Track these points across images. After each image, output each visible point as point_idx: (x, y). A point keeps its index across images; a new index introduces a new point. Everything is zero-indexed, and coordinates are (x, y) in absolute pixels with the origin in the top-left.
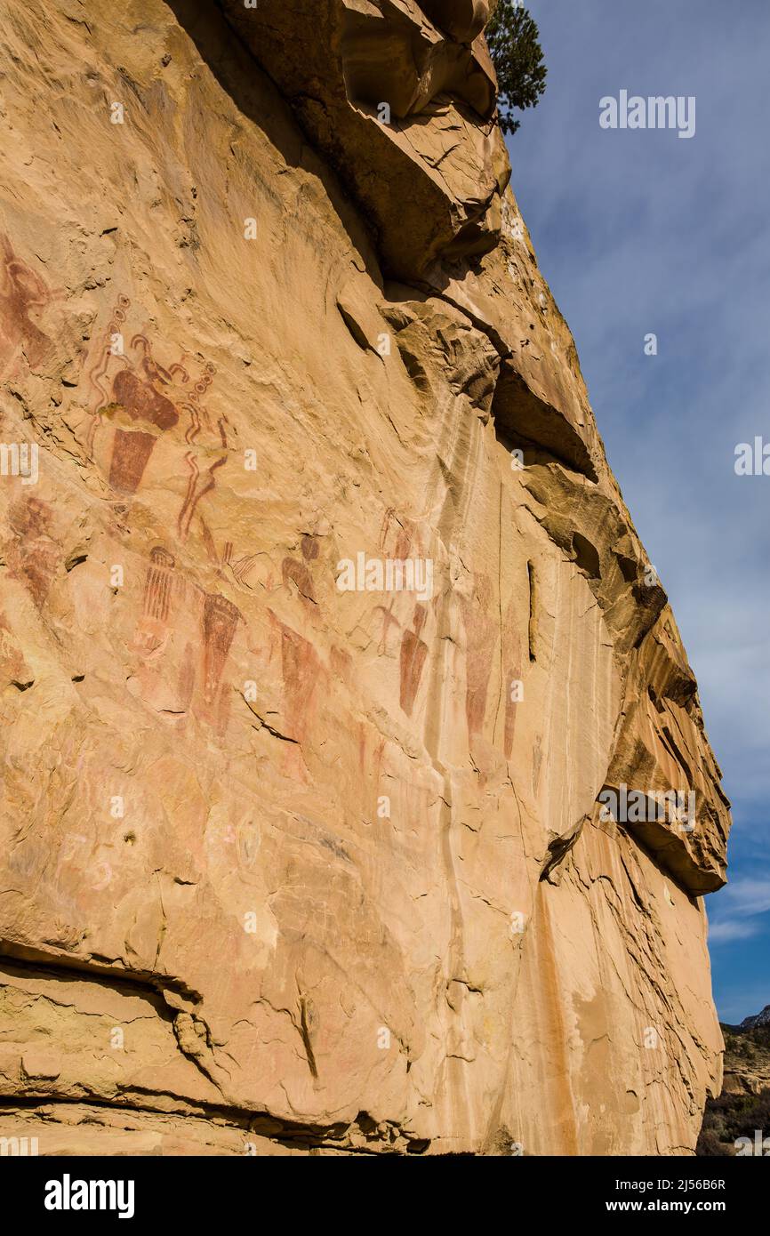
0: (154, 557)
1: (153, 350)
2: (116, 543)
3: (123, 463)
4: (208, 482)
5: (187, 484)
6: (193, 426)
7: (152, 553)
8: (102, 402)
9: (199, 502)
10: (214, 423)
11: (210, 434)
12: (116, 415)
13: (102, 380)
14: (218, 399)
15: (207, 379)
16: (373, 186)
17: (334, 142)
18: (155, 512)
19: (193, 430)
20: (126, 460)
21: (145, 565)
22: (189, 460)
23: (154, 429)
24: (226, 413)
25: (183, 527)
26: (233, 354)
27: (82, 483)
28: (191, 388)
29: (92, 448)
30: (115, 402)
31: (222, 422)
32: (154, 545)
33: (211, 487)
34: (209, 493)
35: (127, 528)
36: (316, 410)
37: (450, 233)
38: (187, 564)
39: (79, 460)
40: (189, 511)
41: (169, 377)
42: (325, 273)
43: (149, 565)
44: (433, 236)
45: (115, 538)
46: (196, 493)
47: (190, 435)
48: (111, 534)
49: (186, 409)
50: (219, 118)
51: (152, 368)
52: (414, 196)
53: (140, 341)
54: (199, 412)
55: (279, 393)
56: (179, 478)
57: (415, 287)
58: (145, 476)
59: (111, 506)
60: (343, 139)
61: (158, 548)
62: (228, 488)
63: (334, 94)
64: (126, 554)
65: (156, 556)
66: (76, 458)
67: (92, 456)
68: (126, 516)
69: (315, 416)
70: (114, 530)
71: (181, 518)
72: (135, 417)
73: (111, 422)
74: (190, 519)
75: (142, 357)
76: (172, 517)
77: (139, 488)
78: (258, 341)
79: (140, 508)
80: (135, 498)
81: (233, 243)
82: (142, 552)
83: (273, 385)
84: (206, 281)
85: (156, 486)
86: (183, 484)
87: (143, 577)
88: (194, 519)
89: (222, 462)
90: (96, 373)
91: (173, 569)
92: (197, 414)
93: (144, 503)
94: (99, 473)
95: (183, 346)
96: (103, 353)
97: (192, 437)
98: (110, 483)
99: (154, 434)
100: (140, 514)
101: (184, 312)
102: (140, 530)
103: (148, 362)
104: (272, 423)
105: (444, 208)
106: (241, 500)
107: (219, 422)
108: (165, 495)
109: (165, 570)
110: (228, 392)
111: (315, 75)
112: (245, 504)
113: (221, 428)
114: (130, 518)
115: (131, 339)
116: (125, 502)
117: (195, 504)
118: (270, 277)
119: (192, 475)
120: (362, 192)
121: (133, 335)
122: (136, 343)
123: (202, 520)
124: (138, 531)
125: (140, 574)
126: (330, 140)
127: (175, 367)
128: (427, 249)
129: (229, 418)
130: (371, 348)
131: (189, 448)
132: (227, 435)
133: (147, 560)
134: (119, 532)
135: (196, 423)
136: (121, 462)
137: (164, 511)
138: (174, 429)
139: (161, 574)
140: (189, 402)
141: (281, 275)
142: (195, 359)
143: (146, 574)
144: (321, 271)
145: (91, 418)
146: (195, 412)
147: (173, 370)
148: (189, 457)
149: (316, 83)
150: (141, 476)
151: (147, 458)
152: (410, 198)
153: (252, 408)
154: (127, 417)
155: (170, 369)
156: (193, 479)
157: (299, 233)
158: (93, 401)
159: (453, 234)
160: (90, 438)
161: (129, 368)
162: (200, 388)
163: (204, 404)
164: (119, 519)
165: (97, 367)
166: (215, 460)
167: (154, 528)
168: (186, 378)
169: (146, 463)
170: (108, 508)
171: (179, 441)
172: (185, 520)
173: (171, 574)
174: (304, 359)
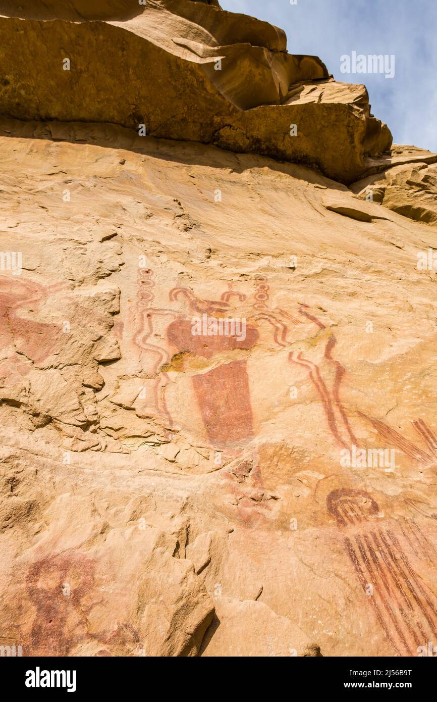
0: (338, 515)
1: (196, 293)
2: (264, 534)
3: (218, 407)
4: (334, 369)
5: (312, 385)
6: (277, 329)
7: (332, 510)
8: (160, 360)
9: (341, 397)
10: (296, 315)
11: (299, 326)
12: (186, 364)
13: (152, 340)
14: (285, 295)
15: (263, 287)
16: (292, 142)
17: (251, 140)
18: (297, 443)
19: (280, 333)
20: (221, 403)
21: (334, 540)
22: (297, 360)
23: (237, 354)
24: (301, 301)
25: (346, 438)
26: (275, 267)
27: (171, 468)
28: (253, 301)
29: (168, 413)
30: (177, 352)
31: (304, 310)
32: (323, 495)
33: (340, 372)
34: (345, 379)
35: (269, 494)
36: (374, 268)
37: (361, 124)
38: (393, 490)
39: (154, 439)
40: (337, 414)
41: (226, 305)
42: (303, 199)
43: (341, 536)
44: (352, 136)
45: (257, 525)
46: (330, 388)
47: (279, 339)
48: (247, 522)
49: (259, 319)
50: (173, 168)
51: (204, 307)
52: (320, 124)
53: (179, 292)
54: (274, 315)
55: (335, 272)
56: (298, 385)
57: (367, 176)
58: (254, 404)
59: (227, 475)
60: (255, 133)
61: (334, 495)
62: (361, 362)
63: (230, 114)
64: (291, 543)
65: (340, 510)
66: (150, 439)
67: (171, 423)
68: (258, 476)
69: (379, 272)
70: (249, 510)
71: (333, 428)
72: (209, 356)
73: (181, 374)
74: (346, 422)
75: (188, 303)
76: (323, 435)
77: (255, 425)
78: (289, 252)
79: (271, 451)
80: (257, 441)
81: (225, 213)
82: (315, 520)
83: (325, 269)
84: (219, 240)
85: (276, 410)
86: (308, 388)
87: (345, 567)
88: (351, 420)
89: (331, 344)
90: (140, 337)
91: (381, 515)
92: (274, 318)
93: (274, 441)
94: (190, 438)
95: (224, 278)
96: (142, 318)
97: (284, 338)
98: (212, 442)
99: (239, 358)
100: (275, 459)
101: (213, 263)
102: (290, 483)
103: (196, 304)
104: (350, 290)
105: (344, 112)
106: (383, 365)
107: (300, 312)
108: (295, 413)
109: (369, 526)
110: (289, 287)
111: (213, 116)
112: (393, 367)
113: (307, 315)
114: (265, 474)
115: (168, 295)
116: (246, 456)
117: (338, 401)
118: (266, 217)
119: (311, 373)
120: (289, 152)
121: (169, 291)
122: (176, 296)
123: (361, 414)
124: (286, 487)
125: (336, 566)
126: (248, 141)
127: (226, 295)
128: (354, 147)
129: (307, 303)
130: (374, 217)
131: (288, 350)
132: (317, 317)
133: (330, 528)
134: (259, 509)
135: (279, 325)
136: (214, 409)
137: (308, 435)
138: (259, 342)
139: (371, 538)
140: (258, 312)
141: (274, 212)
142: (241, 281)
143: (346, 558)
144: (300, 199)
145: (152, 382)
146: (270, 317)
147: (225, 298)
148: (295, 358)
149: (217, 119)
150: (250, 409)
151: (247, 385)
152: (318, 127)
153: (322, 288)
154: (201, 359)
155: (222, 298)
156: (315, 375)
157: (267, 189)
158: (149, 363)
159: (363, 121)
160: (160, 404)
161: (179, 317)
162: (261, 296)
163: (274, 307)
164: (249, 488)
165: (140, 332)
166: (323, 344)
167: (305, 469)
168: (242, 297)
169: (248, 392)
170: (223, 482)
171: (272, 350)
172: (342, 429)
173: (384, 527)
174: (334, 246)
